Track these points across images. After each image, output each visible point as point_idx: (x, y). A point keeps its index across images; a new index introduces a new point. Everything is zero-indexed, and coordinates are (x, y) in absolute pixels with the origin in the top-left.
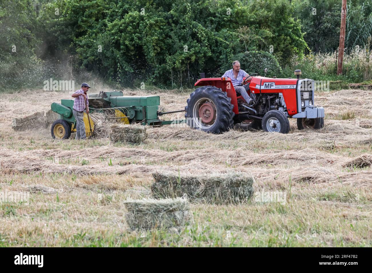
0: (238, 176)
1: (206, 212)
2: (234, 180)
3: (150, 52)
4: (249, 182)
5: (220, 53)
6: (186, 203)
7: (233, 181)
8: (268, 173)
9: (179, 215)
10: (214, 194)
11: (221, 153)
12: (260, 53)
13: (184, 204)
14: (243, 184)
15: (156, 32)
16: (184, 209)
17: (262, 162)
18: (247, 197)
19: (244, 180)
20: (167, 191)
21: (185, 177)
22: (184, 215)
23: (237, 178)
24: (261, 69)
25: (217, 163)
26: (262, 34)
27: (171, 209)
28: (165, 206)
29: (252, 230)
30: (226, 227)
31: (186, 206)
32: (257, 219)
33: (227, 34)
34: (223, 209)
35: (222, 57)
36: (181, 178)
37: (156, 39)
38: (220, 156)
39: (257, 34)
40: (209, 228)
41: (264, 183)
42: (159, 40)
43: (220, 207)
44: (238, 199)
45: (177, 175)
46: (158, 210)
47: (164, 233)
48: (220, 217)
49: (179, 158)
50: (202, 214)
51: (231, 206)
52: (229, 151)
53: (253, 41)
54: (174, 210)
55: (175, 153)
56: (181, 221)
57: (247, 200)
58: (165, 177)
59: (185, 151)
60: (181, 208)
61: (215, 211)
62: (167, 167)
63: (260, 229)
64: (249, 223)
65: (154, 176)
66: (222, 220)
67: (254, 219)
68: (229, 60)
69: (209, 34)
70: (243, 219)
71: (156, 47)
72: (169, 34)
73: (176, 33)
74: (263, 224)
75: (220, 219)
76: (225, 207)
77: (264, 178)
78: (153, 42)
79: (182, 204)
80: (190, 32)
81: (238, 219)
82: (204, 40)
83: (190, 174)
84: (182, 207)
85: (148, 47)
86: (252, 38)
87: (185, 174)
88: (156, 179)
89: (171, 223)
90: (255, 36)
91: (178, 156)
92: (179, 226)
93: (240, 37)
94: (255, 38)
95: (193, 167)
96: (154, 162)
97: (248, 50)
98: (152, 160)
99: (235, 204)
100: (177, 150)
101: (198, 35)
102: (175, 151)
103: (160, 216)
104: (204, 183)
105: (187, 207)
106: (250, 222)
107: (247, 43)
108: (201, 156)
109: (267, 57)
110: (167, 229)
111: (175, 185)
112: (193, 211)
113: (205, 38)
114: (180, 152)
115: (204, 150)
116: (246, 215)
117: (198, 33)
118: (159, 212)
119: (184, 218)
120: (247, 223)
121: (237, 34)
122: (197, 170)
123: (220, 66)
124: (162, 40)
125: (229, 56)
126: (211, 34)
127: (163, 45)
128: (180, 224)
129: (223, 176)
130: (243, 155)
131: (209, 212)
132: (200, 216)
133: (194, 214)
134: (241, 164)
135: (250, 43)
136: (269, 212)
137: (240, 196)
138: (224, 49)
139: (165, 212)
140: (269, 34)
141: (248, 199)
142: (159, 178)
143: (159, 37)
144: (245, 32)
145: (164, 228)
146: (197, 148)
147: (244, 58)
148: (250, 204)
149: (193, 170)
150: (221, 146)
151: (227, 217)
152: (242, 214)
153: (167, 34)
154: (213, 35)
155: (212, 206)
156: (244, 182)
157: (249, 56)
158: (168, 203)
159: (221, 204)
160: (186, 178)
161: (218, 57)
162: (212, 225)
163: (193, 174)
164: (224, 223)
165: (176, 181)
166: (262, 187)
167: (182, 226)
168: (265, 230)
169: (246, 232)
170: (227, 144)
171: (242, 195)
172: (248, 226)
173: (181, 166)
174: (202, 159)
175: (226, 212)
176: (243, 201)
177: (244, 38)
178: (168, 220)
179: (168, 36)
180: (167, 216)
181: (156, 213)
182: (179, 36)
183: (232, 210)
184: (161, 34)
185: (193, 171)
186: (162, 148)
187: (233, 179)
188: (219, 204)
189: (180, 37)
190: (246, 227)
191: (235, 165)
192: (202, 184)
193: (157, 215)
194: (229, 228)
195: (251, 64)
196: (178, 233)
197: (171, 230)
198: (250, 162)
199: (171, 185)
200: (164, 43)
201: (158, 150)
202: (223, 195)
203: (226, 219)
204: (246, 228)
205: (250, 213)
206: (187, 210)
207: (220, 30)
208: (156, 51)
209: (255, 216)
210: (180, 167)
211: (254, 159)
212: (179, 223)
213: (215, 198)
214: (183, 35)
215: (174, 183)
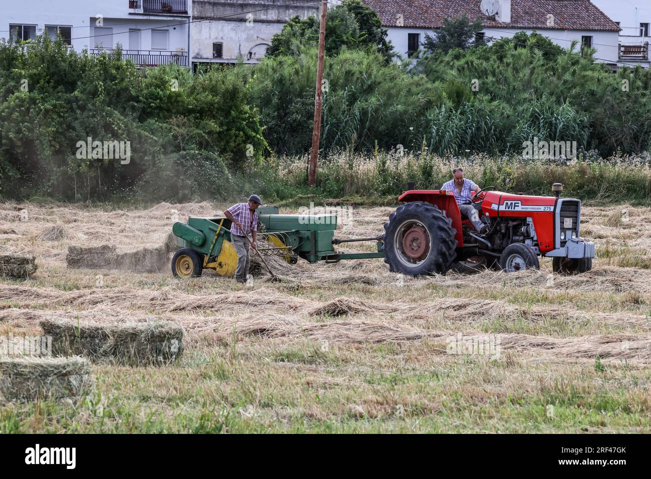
0: (162, 327)
1: (114, 376)
2: (157, 332)
3: (44, 149)
4: (178, 335)
5: (145, 153)
6: (85, 364)
7: (155, 333)
8: (206, 323)
9: (76, 381)
10: (128, 352)
11: (140, 294)
12: (201, 154)
13: (83, 365)
14: (169, 339)
15: (53, 121)
16: (82, 373)
17: (198, 307)
18: (174, 356)
19: (170, 332)
20: (60, 346)
21: (87, 327)
22: (82, 381)
23: (159, 329)
24: (202, 176)
25: (134, 308)
26: (204, 128)
27: (64, 371)
28: (56, 368)
29: (178, 401)
30: (142, 398)
31: (85, 368)
32: (186, 388)
33: (155, 126)
34: (140, 372)
35: (148, 159)
36: (81, 329)
37: (53, 131)
38: (139, 298)
39: (197, 128)
40: (116, 399)
41: (200, 337)
42: (57, 132)
43: (135, 370)
44: (161, 358)
45: (76, 325)
46: (45, 373)
47: (53, 406)
48: (135, 384)
49: (80, 300)
50: (110, 380)
51: (151, 369)
52: (152, 292)
53: (192, 137)
54: (68, 374)
55: (75, 293)
56: (78, 389)
57: (173, 360)
58: (59, 327)
59: (90, 291)
60: (78, 370)
61: (128, 376)
62: (62, 312)
63: (189, 401)
64: (175, 392)
65: (43, 325)
66: (137, 387)
67: (182, 387)
68: (157, 162)
69: (130, 126)
70: (168, 387)
71: (53, 143)
72: (72, 124)
73: (82, 123)
74: (194, 394)
75: (134, 387)
76: (142, 369)
77: (200, 329)
78: (49, 135)
79: (79, 365)
80: (102, 123)
81: (160, 386)
82: (122, 134)
83: (95, 323)
84: (80, 369)
85: (41, 141)
86: (190, 132)
87: (87, 323)
88: (45, 329)
89: (64, 391)
90: (194, 130)
91: (79, 297)
92: (75, 396)
93: (173, 131)
94: (195, 132)
95: (99, 313)
96: (44, 306)
97: (184, 150)
98: (42, 302)
99: (157, 366)
100: (78, 289)
101: (113, 126)
102: (75, 291)
103: (49, 382)
104: (114, 336)
105: (87, 369)
106: (177, 391)
107: (183, 140)
108: (112, 298)
109: (211, 160)
110: (58, 400)
111: (73, 338)
112: (96, 375)
113: (124, 131)
114: (82, 291)
115: (116, 289)
116: (171, 382)
117: (113, 124)
118: (47, 375)
119: (82, 384)
120: (172, 392)
121: (168, 127)
122: (105, 317)
123: (145, 171)
124: (62, 133)
125: (157, 157)
126: (132, 125)
127: (63, 139)
128: (77, 393)
129: (141, 326)
130: (171, 297)
131: (119, 377)
132: (106, 382)
133: (97, 379)
134: (169, 310)
135: (188, 140)
136: (204, 378)
137: (164, 354)
138: (150, 147)
139: (55, 376)
140: (214, 127)
141: (176, 359)
142: (49, 329)
143: (57, 128)
144: (181, 124)
145: (53, 399)
146: (107, 287)
147: (178, 160)
148: (178, 365)
149: (100, 317)
150: (142, 284)
151: (144, 383)
152: (165, 380)
153: (70, 124)
154: (136, 127)
155: (124, 369)
156: (170, 334)
157: (186, 157)
158: (59, 364)
159: (137, 366)
160: (88, 329)
161: (142, 158)
162: (123, 394)
163: (98, 323)
164: (140, 392)
165: (74, 333)
166: (197, 342)
167: (79, 395)
168: (197, 402)
169: (170, 406)
170: (150, 281)
171: (167, 353)
172: (173, 397)
173: (83, 312)
174: (113, 302)
175: (144, 377)
176: (168, 363)
177: (178, 132)
178: (59, 387)
179: (70, 127)
180: (58, 382)
181: (43, 378)
182: (86, 128)
183: (152, 373)
184: (60, 124)
185: (99, 319)
186: (58, 286)
187: (154, 331)
188: (135, 366)
189: (88, 129)
190: (170, 397)
191: (160, 311)
192: (111, 338)
193: (43, 380)
194: (145, 400)
195: (187, 169)
196: (73, 406)
197: (63, 401)
198: (182, 307)
199: (66, 338)
200: (65, 137)
201: (51, 288)
202: (140, 353)
203: (142, 386)
204: (169, 400)
205: (177, 378)
206: (87, 373)
207: (145, 120)
208: (53, 148)
209: (184, 383)
210: (81, 313)
211: (187, 302)
212: (75, 391)
213: (129, 357)
214: (92, 126)
215: (70, 336)
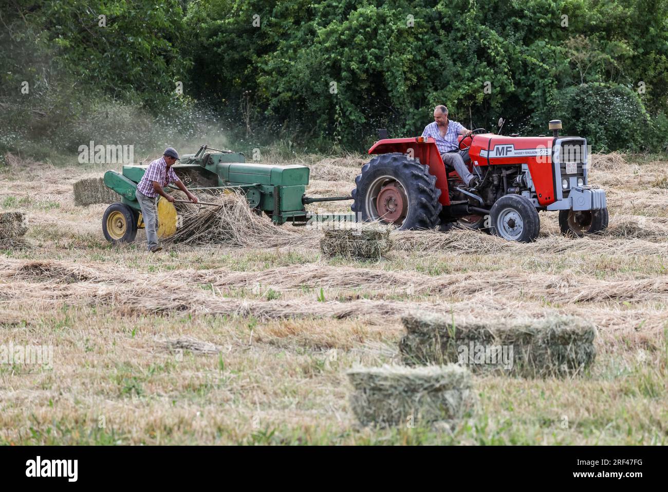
0: (566, 324)
1: (503, 392)
2: (558, 331)
3: (397, 84)
4: (587, 336)
5: (532, 87)
6: (465, 375)
7: (557, 333)
8: (624, 319)
9: (453, 398)
10: (520, 359)
11: (532, 279)
12: (609, 88)
13: (462, 377)
14: (575, 340)
15: (409, 46)
16: (462, 386)
17: (612, 297)
18: (583, 365)
19: (577, 331)
20: (429, 351)
21: (464, 325)
22: (461, 398)
23: (563, 327)
24: (610, 117)
25: (525, 299)
26: (612, 51)
27: (437, 385)
28: (426, 381)
29: (593, 427)
30: (542, 422)
31: (465, 380)
32: (602, 408)
33: (546, 49)
34: (537, 386)
35: (536, 94)
36: (456, 328)
37: (409, 59)
38: (531, 285)
39: (603, 51)
40: (509, 424)
41: (616, 337)
42: (414, 60)
43: (531, 383)
44: (565, 367)
45: (449, 322)
46: (412, 387)
47: (424, 433)
48: (531, 402)
49: (452, 288)
50: (496, 396)
51: (552, 382)
52: (548, 276)
53: (595, 64)
54: (443, 388)
55: (444, 278)
56: (456, 409)
57: (582, 370)
58: (426, 325)
59: (465, 275)
60: (455, 384)
61: (521, 391)
62: (429, 304)
63: (607, 427)
64: (586, 414)
65: (405, 321)
66: (535, 407)
67: (596, 407)
68: (548, 99)
69: (511, 51)
70: (576, 406)
71: (409, 75)
72: (435, 49)
73: (447, 48)
74: (613, 417)
75: (531, 407)
76: (540, 382)
77: (616, 327)
78: (403, 65)
79: (457, 377)
80: (474, 46)
81: (565, 406)
82: (501, 62)
83: (474, 319)
84: (459, 382)
85: (393, 74)
86: (594, 57)
87: (464, 319)
88: (408, 328)
89: (438, 412)
90: (599, 55)
91: (450, 284)
92: (452, 419)
93: (570, 56)
94: (600, 57)
95: (478, 305)
96: (404, 296)
97: (585, 81)
98: (401, 291)
99: (560, 377)
100: (448, 272)
101: (489, 51)
102: (444, 275)
103: (417, 399)
104: (500, 336)
105: (467, 382)
106: (589, 412)
107: (584, 67)
108: (494, 285)
109: (622, 95)
110: (430, 424)
111: (445, 339)
112: (478, 390)
113: (503, 57)
114: (454, 276)
115: (500, 273)
116: (581, 400)
117: (489, 48)
118: (414, 391)
119: (462, 403)
120: (583, 414)
121: (564, 50)
122: (486, 311)
123: (532, 111)
124: (420, 62)
125: (549, 92)
126: (514, 49)
127: (422, 70)
128: (454, 415)
129: (537, 324)
130: (575, 284)
131: (509, 393)
132: (493, 400)
133: (480, 395)
134: (571, 301)
135: (590, 68)
136: (626, 394)
137: (569, 362)
138: (538, 78)
139: (426, 392)
140: (626, 51)
141: (585, 368)
142: (414, 326)
143: (414, 56)
144: (581, 46)
145: (424, 423)
146: (487, 269)
147: (577, 96)
148: (589, 378)
149: (480, 311)
150: (533, 266)
151: (544, 401)
152: (573, 397)
153: (431, 49)
154: (519, 52)
155: (515, 381)
156: (577, 335)
157: (587, 92)
158: (431, 374)
159: (533, 378)
160: (466, 327)
161: (528, 94)
162: (516, 417)
163: (479, 319)
164: (539, 413)
165: (447, 332)
166: (612, 345)
167: (458, 418)
168: (618, 428)
169: (581, 432)
170: (544, 262)
171: (573, 361)
172: (585, 421)
173: (457, 304)
174: (496, 290)
175: (543, 393)
176: (575, 373)
177: (577, 58)
178: (431, 407)
179: (432, 54)
180: (429, 399)
181: (409, 393)
182: (453, 54)
183: (553, 388)
184: (418, 49)
185: (479, 314)
186: (421, 269)
187: (555, 330)
188: (529, 378)
189: (455, 56)
190: (582, 421)
191: (561, 303)
192: (497, 339)
193: (410, 397)
194: (547, 423)
195: (590, 108)
196: (450, 431)
197: (437, 426)
198: (589, 297)
199: (436, 340)
200: (425, 67)
201: (411, 272)
202: (537, 359)
203: (542, 406)
204: (580, 425)
205: (589, 395)
206: (468, 387)
207: (532, 42)
208: (409, 83)
209: (598, 401)
210: (453, 305)
211: (597, 290)
212: (451, 412)
213: (522, 366)
214: (460, 51)
215: (442, 337)
